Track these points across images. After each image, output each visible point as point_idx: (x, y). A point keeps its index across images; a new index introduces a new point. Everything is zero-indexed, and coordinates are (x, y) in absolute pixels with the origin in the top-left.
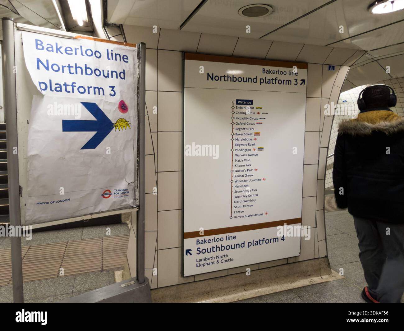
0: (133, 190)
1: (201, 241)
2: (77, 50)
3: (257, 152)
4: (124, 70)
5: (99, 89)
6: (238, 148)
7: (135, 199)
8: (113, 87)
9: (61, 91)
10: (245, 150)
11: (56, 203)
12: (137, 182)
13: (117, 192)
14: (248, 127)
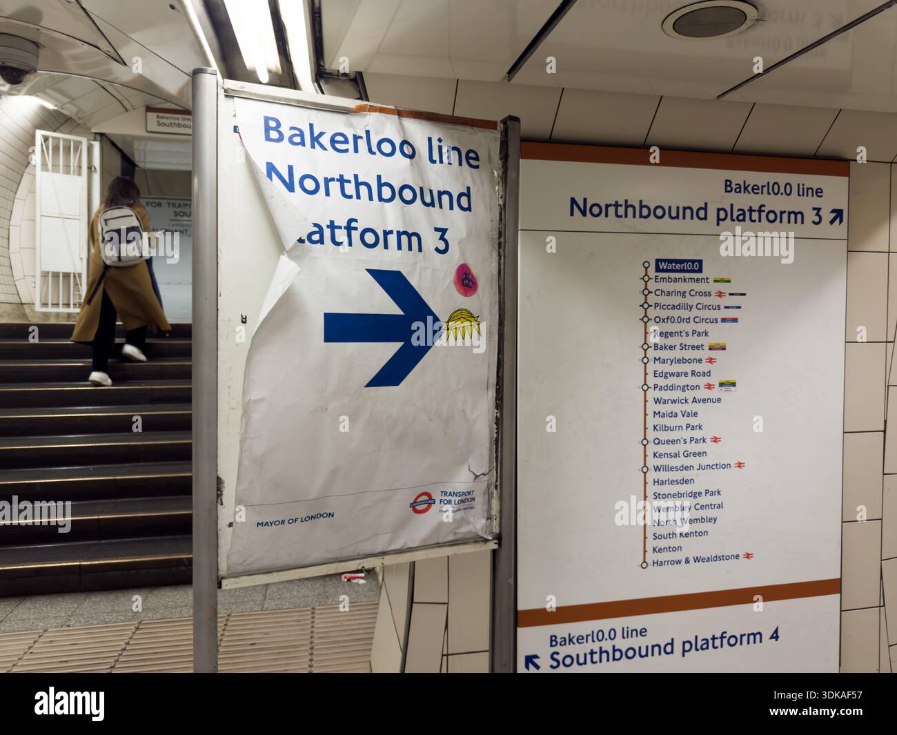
0: (484, 493)
1: (561, 638)
2: (359, 140)
3: (716, 393)
4: (468, 188)
5: (410, 236)
6: (661, 382)
7: (489, 518)
8: (444, 231)
9: (321, 241)
10: (683, 389)
11: (302, 521)
12: (495, 472)
13: (448, 498)
14: (689, 327)
